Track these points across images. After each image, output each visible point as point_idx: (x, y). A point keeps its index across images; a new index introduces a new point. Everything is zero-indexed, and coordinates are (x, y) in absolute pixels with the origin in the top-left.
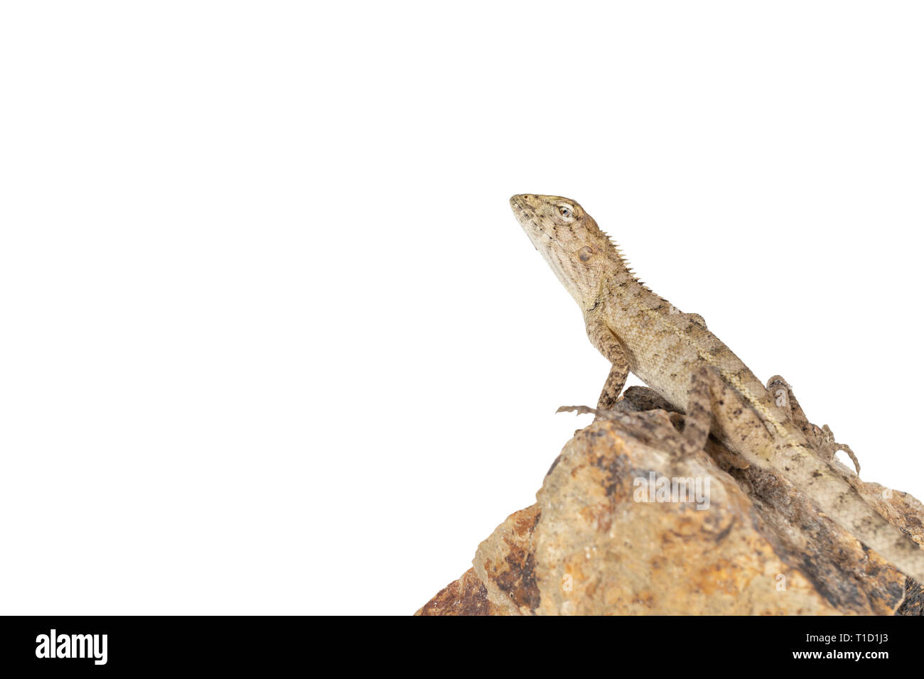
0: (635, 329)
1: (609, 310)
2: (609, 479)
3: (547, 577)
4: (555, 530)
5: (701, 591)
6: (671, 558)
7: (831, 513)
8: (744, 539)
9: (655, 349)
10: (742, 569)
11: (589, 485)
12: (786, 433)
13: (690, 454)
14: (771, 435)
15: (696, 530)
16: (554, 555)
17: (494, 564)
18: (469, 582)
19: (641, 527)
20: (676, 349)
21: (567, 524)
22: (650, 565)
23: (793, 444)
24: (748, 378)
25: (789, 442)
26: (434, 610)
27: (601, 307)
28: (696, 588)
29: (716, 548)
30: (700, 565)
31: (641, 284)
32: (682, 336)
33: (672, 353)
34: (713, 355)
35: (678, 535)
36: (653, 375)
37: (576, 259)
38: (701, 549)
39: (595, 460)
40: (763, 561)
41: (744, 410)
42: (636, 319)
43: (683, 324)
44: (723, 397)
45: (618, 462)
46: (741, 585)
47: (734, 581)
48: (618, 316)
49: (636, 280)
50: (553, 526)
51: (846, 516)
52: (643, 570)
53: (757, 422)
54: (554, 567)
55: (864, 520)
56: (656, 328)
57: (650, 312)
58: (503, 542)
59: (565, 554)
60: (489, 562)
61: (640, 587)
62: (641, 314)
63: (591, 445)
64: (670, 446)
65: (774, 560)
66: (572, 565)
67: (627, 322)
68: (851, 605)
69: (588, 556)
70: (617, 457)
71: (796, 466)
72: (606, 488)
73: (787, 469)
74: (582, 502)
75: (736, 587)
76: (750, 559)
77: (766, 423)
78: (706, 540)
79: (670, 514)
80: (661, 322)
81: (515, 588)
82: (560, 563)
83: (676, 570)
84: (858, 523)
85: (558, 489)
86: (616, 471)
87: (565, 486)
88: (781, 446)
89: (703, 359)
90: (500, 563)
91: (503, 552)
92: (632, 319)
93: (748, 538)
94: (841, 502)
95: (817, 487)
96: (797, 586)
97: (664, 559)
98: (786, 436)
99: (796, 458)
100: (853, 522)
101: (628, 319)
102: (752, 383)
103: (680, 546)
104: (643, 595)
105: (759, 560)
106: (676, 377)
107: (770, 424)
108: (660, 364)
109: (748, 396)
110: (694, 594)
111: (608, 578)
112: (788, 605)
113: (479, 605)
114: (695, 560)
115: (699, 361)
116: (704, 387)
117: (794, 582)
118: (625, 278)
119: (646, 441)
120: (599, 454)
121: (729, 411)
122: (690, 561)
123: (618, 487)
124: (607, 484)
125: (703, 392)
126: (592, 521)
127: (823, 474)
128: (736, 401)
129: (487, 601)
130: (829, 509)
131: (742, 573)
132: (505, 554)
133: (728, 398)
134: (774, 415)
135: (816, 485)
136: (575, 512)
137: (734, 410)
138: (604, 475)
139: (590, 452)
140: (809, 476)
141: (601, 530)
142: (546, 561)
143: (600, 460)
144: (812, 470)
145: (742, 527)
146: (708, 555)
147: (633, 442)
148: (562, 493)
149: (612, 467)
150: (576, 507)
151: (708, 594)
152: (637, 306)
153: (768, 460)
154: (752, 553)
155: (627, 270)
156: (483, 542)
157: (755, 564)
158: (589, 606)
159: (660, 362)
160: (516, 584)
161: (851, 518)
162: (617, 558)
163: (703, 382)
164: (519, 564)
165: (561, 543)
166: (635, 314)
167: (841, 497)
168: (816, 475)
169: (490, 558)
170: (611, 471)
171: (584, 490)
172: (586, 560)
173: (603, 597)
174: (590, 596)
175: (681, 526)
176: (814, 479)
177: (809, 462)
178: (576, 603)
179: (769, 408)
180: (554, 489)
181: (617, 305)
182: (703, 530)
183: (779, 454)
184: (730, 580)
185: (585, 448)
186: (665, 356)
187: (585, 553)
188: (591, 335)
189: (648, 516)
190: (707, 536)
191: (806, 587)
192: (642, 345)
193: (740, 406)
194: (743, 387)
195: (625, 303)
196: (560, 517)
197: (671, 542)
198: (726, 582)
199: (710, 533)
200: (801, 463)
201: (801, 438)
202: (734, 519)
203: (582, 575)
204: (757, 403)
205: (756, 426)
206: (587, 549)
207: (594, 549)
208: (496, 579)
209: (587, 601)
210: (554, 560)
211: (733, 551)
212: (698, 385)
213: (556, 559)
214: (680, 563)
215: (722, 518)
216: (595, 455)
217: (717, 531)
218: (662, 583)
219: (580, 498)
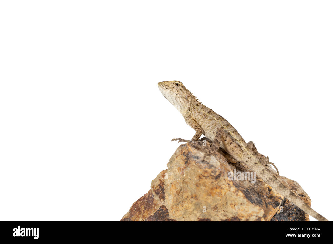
0: (202, 119)
1: (193, 113)
2: (186, 159)
3: (167, 189)
4: (170, 174)
5: (211, 195)
6: (202, 184)
7: (260, 175)
8: (224, 179)
9: (208, 125)
10: (224, 189)
11: (180, 161)
12: (247, 150)
13: (212, 153)
14: (242, 151)
15: (209, 175)
16: (169, 182)
17: (155, 186)
18: (150, 193)
19: (193, 173)
20: (215, 124)
21: (174, 173)
22: (196, 186)
23: (249, 154)
24: (236, 133)
25: (248, 153)
26: (139, 202)
27: (190, 112)
28: (210, 194)
29: (215, 181)
30: (211, 186)
31: (202, 104)
32: (217, 120)
33: (214, 126)
34: (226, 126)
35: (204, 176)
36: (207, 133)
37: (185, 100)
38: (211, 181)
39: (183, 153)
40: (230, 187)
41: (233, 143)
42: (202, 116)
43: (217, 117)
44: (226, 139)
45: (189, 154)
46: (223, 194)
47: (221, 193)
48: (196, 115)
49: (201, 103)
50: (170, 173)
51: (264, 177)
52: (194, 187)
53: (237, 146)
54: (169, 185)
55: (270, 178)
56: (209, 118)
57: (207, 114)
58: (158, 180)
59: (172, 182)
60: (154, 186)
61: (193, 193)
62: (204, 114)
63: (182, 149)
64: (206, 150)
65: (233, 187)
66: (173, 185)
67: (200, 117)
68: (258, 204)
69: (178, 182)
70: (189, 152)
71: (250, 160)
72: (185, 162)
73: (247, 161)
74: (178, 166)
75: (222, 195)
76: (226, 186)
77: (241, 147)
78: (212, 178)
79: (201, 169)
80: (211, 116)
81: (160, 194)
82: (170, 184)
83: (203, 187)
84: (268, 179)
85: (172, 162)
86: (188, 157)
87: (174, 161)
88: (245, 154)
89: (223, 127)
90: (157, 186)
91: (158, 183)
92: (201, 116)
93: (226, 179)
94: (263, 172)
95: (256, 167)
96: (240, 195)
97: (200, 184)
98: (247, 151)
99: (250, 158)
100: (266, 179)
101: (200, 116)
102: (238, 135)
103: (204, 180)
104: (194, 195)
105: (229, 187)
106: (215, 133)
107: (242, 147)
108: (210, 129)
109: (236, 139)
110: (209, 196)
111: (184, 189)
112: (238, 202)
113: (151, 200)
114: (209, 185)
115: (222, 128)
116: (219, 135)
117: (239, 194)
118: (197, 103)
119: (199, 149)
120: (184, 152)
121: (228, 143)
122: (207, 185)
123: (188, 161)
124: (185, 160)
125: (219, 137)
126: (180, 172)
127: (258, 163)
128: (230, 140)
129: (153, 198)
130: (259, 174)
131: (224, 190)
132: (158, 184)
133: (228, 139)
134: (244, 145)
135: (255, 167)
136: (176, 169)
137: (230, 143)
138: (185, 157)
139: (181, 151)
140: (254, 164)
141: (182, 174)
142: (167, 183)
143: (184, 153)
144: (254, 162)
145: (224, 175)
146: (213, 183)
147: (194, 149)
148: (173, 163)
149: (187, 155)
150: (176, 167)
151: (213, 196)
152: (203, 112)
153: (241, 158)
154: (226, 184)
155: (197, 100)
156: (153, 180)
157: (228, 188)
158: (178, 198)
159: (210, 128)
160: (161, 193)
161: (266, 177)
162: (186, 183)
163: (219, 134)
164: (162, 187)
165: (171, 178)
166: (202, 114)
167: (263, 171)
168: (256, 163)
169: (154, 185)
170: (186, 156)
171: (179, 162)
172: (177, 183)
173: (182, 196)
174: (178, 194)
175: (204, 173)
176: (255, 165)
177: (253, 160)
178: (173, 196)
179: (242, 142)
180: (171, 162)
181: (196, 112)
182: (211, 175)
183: (245, 156)
184: (220, 192)
185: (180, 150)
186: (211, 127)
187: (177, 181)
188: (187, 121)
189: (195, 170)
190: (212, 177)
191: (243, 196)
192: (204, 124)
193: (232, 141)
194: (235, 136)
195: (199, 111)
196: (172, 170)
197: (202, 178)
198: (219, 193)
199: (213, 176)
200: (251, 160)
201: (252, 152)
202: (221, 172)
203: (176, 187)
204: (239, 141)
205: (237, 148)
206: (178, 180)
207: (180, 180)
208: (155, 191)
209: (177, 196)
210: (169, 183)
211: (221, 183)
212: (218, 134)
213: (170, 183)
214: (205, 186)
215: (217, 172)
216: (183, 152)
217: (215, 176)
218: (200, 192)
219: (178, 165)
